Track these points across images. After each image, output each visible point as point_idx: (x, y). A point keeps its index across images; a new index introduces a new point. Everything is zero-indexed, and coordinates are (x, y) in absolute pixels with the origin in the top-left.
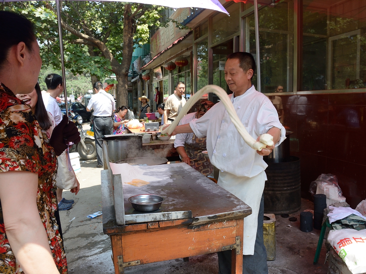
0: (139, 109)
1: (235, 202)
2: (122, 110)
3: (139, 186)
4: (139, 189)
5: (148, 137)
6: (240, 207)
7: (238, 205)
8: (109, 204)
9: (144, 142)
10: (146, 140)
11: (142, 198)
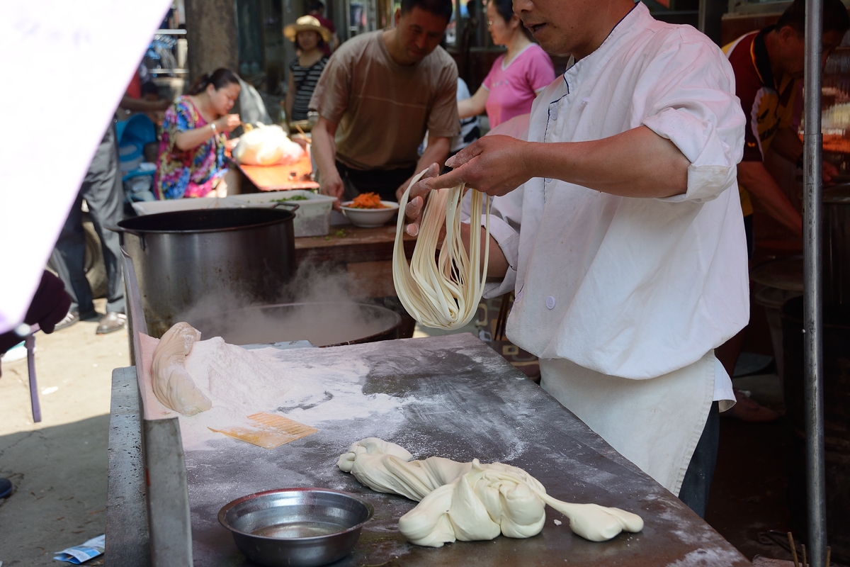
0: (291, 77)
1: (679, 533)
2: (217, 87)
3: (271, 444)
4: (271, 459)
5: (321, 212)
6: (700, 557)
7: (691, 548)
8: (135, 530)
9: (304, 233)
10: (311, 223)
11: (279, 503)
